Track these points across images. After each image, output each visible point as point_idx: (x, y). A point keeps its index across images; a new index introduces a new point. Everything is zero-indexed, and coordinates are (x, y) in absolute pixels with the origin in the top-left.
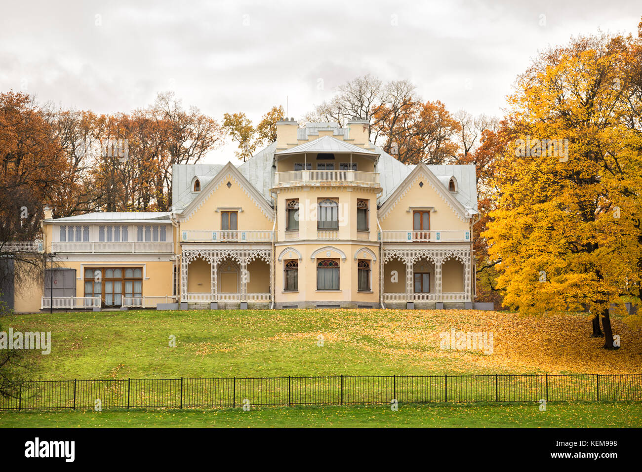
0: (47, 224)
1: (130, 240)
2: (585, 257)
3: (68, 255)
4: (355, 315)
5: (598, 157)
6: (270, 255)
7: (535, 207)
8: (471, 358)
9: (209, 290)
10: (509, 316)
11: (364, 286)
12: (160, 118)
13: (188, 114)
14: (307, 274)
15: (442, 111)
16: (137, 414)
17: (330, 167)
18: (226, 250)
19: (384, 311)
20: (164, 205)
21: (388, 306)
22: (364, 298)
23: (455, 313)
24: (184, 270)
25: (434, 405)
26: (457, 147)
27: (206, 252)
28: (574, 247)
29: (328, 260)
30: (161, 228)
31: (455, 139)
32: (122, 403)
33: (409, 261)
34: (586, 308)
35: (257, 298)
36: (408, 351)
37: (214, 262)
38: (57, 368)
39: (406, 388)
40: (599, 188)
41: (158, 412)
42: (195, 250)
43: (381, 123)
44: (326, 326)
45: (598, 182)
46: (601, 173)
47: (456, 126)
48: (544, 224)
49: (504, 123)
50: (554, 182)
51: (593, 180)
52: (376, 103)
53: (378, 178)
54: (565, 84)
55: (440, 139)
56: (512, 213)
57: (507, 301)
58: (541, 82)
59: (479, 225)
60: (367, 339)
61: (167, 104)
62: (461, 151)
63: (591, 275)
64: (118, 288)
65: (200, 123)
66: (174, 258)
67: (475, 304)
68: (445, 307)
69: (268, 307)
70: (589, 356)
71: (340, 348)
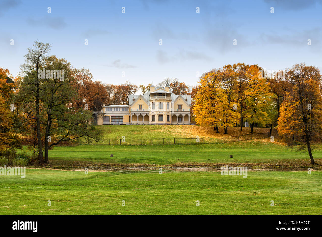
0: (104, 107)
1: (120, 111)
2: (213, 114)
3: (108, 113)
4: (166, 126)
5: (215, 94)
6: (149, 114)
7: (203, 104)
8: (190, 135)
9: (136, 121)
10: (198, 126)
11: (168, 120)
12: (126, 86)
13: (132, 85)
14: (156, 118)
15: (184, 84)
16: (122, 146)
17: (161, 96)
18: (140, 113)
19: (172, 125)
20: (127, 103)
21: (173, 124)
22: (168, 123)
23: (187, 126)
24: (131, 117)
25: (182, 144)
26: (187, 92)
27: (136, 113)
28: (211, 112)
29: (161, 115)
30: (126, 108)
31: (187, 90)
32: (119, 144)
33: (177, 115)
34: (213, 124)
35: (146, 123)
36: (177, 134)
37: (137, 115)
38: (106, 136)
39: (177, 141)
40: (216, 100)
41: (126, 146)
42: (134, 113)
43: (172, 87)
44: (160, 128)
45: (215, 99)
46: (216, 97)
47: (187, 87)
48: (205, 108)
49: (196, 87)
50: (207, 99)
51: (214, 99)
52: (171, 83)
53: (171, 98)
54: (209, 79)
55: (184, 90)
56: (198, 105)
57: (197, 123)
58: (204, 79)
59: (192, 108)
60: (169, 131)
61: (128, 83)
62: (188, 93)
63: (214, 118)
64: (118, 120)
65: (134, 87)
66: (129, 114)
67: (191, 124)
68: (185, 124)
69: (148, 124)
70: (213, 134)
71: (163, 133)
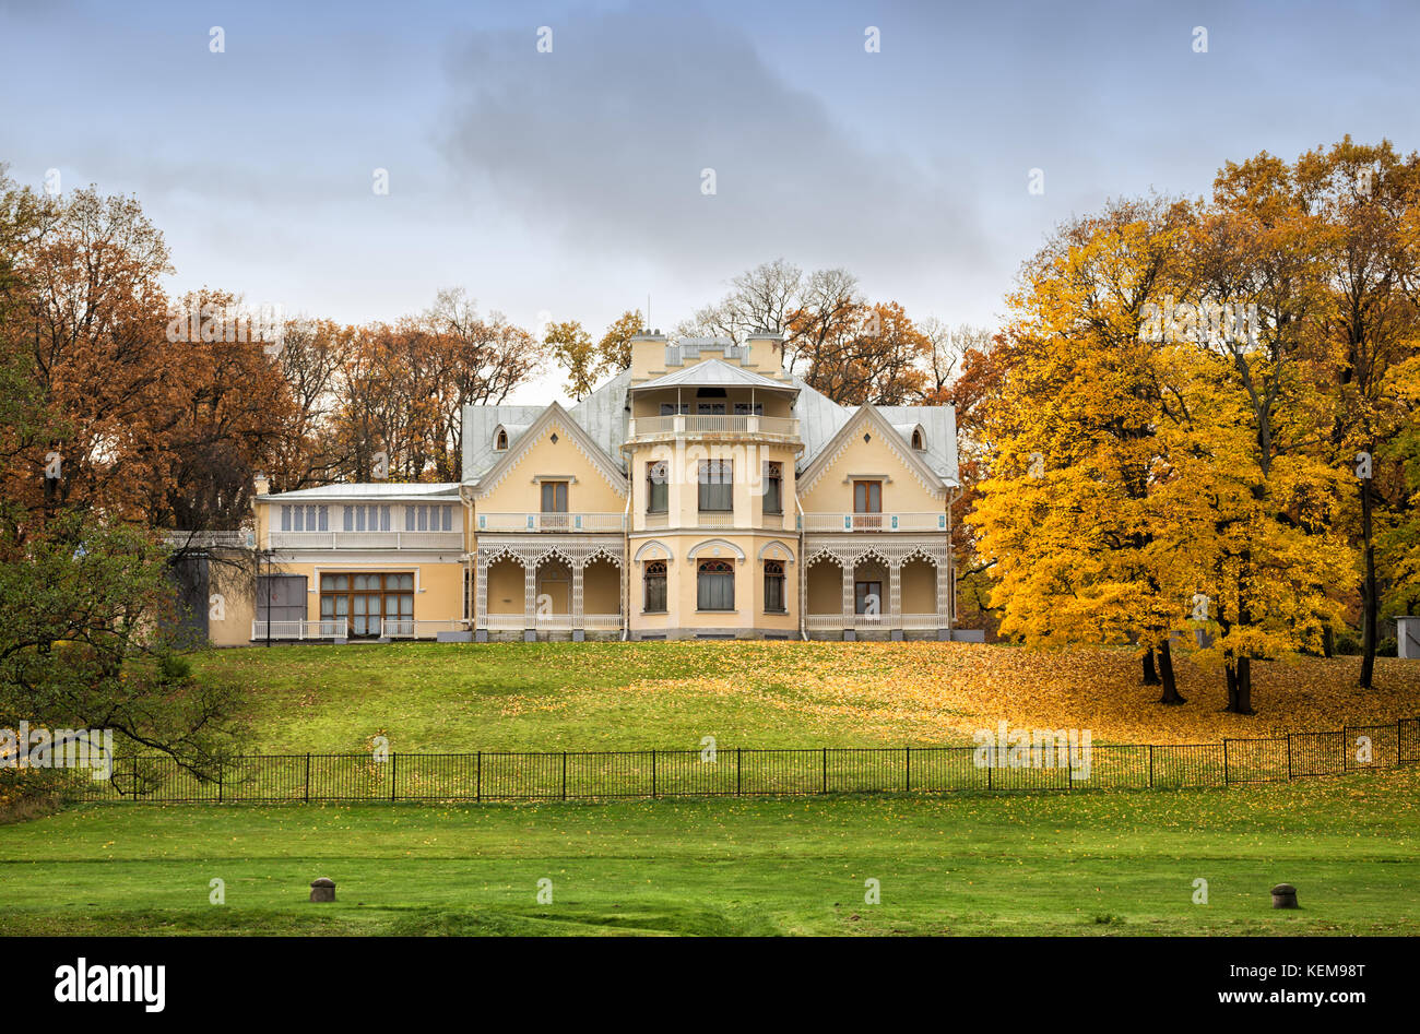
0: (261, 502)
1: (394, 529)
2: (1132, 556)
3: (295, 553)
4: (760, 650)
5: (1152, 395)
6: (621, 553)
7: (1053, 475)
8: (948, 720)
9: (521, 610)
10: (1009, 651)
11: (774, 603)
12: (441, 331)
13: (488, 324)
14: (682, 585)
15: (899, 319)
16: (406, 811)
17: (718, 409)
18: (550, 545)
19: (805, 644)
20: (450, 471)
21: (813, 636)
22: (774, 623)
23: (923, 648)
24: (481, 578)
25: (888, 796)
26: (925, 378)
27: (517, 548)
28: (1115, 539)
29: (716, 561)
30: (441, 510)
31: (921, 364)
32: (382, 792)
33: (848, 564)
34: (1133, 637)
35: (600, 624)
36: (845, 709)
37: (530, 564)
38: (279, 736)
39: (844, 769)
40: (1153, 444)
41: (441, 807)
42: (499, 546)
43: (801, 338)
44: (713, 669)
45: (1152, 434)
46: (1156, 420)
47: (922, 344)
48: (1066, 502)
49: (999, 338)
50: (1082, 435)
51: (1144, 432)
52: (793, 305)
53: (796, 425)
54: (1098, 276)
55: (897, 364)
56: (1015, 484)
57: (1006, 626)
58: (1060, 273)
59: (961, 504)
60: (780, 689)
61: (453, 307)
62: (931, 384)
63: (1142, 584)
64: (375, 606)
65: (506, 338)
66: (464, 557)
67: (954, 632)
68: (906, 637)
69: (618, 638)
70: (1138, 716)
71: (736, 703)
